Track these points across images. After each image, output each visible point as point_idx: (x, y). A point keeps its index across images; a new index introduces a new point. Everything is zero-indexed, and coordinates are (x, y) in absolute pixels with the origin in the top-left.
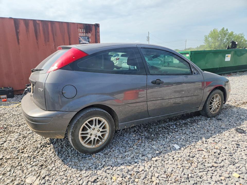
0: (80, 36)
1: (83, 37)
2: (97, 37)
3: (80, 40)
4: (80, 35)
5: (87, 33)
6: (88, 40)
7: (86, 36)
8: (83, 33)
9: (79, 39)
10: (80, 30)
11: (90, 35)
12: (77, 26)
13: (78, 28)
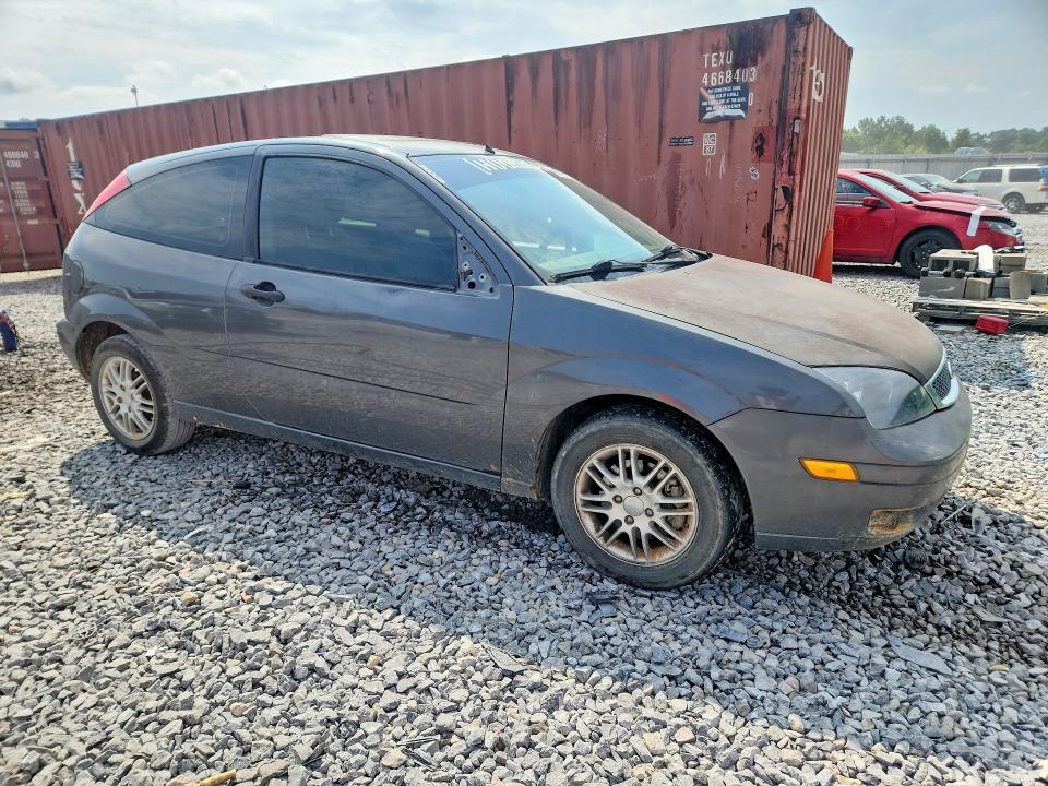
0: (707, 89)
1: (720, 90)
2: (791, 77)
3: (704, 103)
4: (709, 83)
5: (744, 66)
6: (743, 99)
7: (734, 82)
8: (724, 68)
9: (702, 98)
10: (711, 59)
11: (752, 74)
12: (702, 39)
13: (702, 52)
